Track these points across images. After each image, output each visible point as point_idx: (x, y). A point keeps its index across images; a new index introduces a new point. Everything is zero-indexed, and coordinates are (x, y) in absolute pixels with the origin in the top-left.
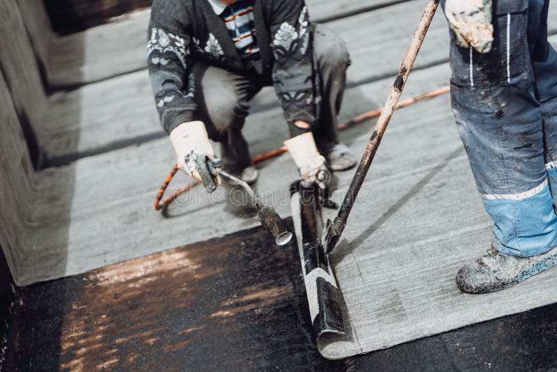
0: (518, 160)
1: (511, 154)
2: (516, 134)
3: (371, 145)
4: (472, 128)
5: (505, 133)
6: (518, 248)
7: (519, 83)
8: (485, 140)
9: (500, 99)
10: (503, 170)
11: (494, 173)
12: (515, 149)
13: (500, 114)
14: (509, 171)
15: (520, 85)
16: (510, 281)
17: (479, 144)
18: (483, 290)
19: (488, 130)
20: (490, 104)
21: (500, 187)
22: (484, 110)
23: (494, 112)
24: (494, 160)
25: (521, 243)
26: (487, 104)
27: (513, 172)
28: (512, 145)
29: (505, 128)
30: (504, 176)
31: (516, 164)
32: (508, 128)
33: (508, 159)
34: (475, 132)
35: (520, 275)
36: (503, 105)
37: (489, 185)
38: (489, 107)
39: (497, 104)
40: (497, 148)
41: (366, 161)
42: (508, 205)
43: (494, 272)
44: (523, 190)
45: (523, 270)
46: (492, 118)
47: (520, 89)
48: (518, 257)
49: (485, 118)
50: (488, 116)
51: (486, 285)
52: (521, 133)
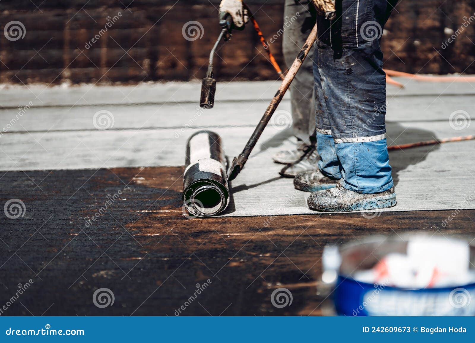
0: (361, 111)
1: (356, 105)
2: (361, 89)
3: (274, 100)
4: (330, 82)
5: (353, 87)
6: (357, 185)
7: (365, 49)
8: (338, 92)
9: (351, 60)
10: (349, 117)
11: (342, 120)
12: (359, 101)
13: (350, 72)
14: (353, 118)
15: (366, 51)
16: (346, 206)
17: (333, 95)
18: (324, 208)
19: (341, 84)
20: (343, 62)
21: (346, 131)
22: (339, 67)
23: (346, 69)
24: (343, 109)
25: (359, 182)
26: (341, 62)
27: (356, 119)
28: (357, 98)
29: (353, 83)
30: (349, 122)
31: (359, 114)
32: (355, 83)
33: (353, 108)
34: (331, 85)
35: (355, 205)
36: (353, 64)
37: (339, 130)
38: (342, 65)
39: (349, 63)
40: (346, 99)
41: (269, 112)
42: (350, 147)
43: (335, 197)
44: (362, 135)
45: (358, 202)
46: (344, 74)
47: (366, 54)
48: (356, 191)
49: (339, 74)
50: (341, 72)
51: (326, 204)
52: (364, 90)
